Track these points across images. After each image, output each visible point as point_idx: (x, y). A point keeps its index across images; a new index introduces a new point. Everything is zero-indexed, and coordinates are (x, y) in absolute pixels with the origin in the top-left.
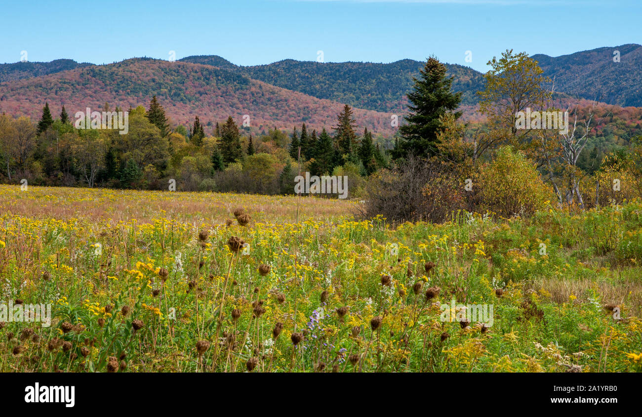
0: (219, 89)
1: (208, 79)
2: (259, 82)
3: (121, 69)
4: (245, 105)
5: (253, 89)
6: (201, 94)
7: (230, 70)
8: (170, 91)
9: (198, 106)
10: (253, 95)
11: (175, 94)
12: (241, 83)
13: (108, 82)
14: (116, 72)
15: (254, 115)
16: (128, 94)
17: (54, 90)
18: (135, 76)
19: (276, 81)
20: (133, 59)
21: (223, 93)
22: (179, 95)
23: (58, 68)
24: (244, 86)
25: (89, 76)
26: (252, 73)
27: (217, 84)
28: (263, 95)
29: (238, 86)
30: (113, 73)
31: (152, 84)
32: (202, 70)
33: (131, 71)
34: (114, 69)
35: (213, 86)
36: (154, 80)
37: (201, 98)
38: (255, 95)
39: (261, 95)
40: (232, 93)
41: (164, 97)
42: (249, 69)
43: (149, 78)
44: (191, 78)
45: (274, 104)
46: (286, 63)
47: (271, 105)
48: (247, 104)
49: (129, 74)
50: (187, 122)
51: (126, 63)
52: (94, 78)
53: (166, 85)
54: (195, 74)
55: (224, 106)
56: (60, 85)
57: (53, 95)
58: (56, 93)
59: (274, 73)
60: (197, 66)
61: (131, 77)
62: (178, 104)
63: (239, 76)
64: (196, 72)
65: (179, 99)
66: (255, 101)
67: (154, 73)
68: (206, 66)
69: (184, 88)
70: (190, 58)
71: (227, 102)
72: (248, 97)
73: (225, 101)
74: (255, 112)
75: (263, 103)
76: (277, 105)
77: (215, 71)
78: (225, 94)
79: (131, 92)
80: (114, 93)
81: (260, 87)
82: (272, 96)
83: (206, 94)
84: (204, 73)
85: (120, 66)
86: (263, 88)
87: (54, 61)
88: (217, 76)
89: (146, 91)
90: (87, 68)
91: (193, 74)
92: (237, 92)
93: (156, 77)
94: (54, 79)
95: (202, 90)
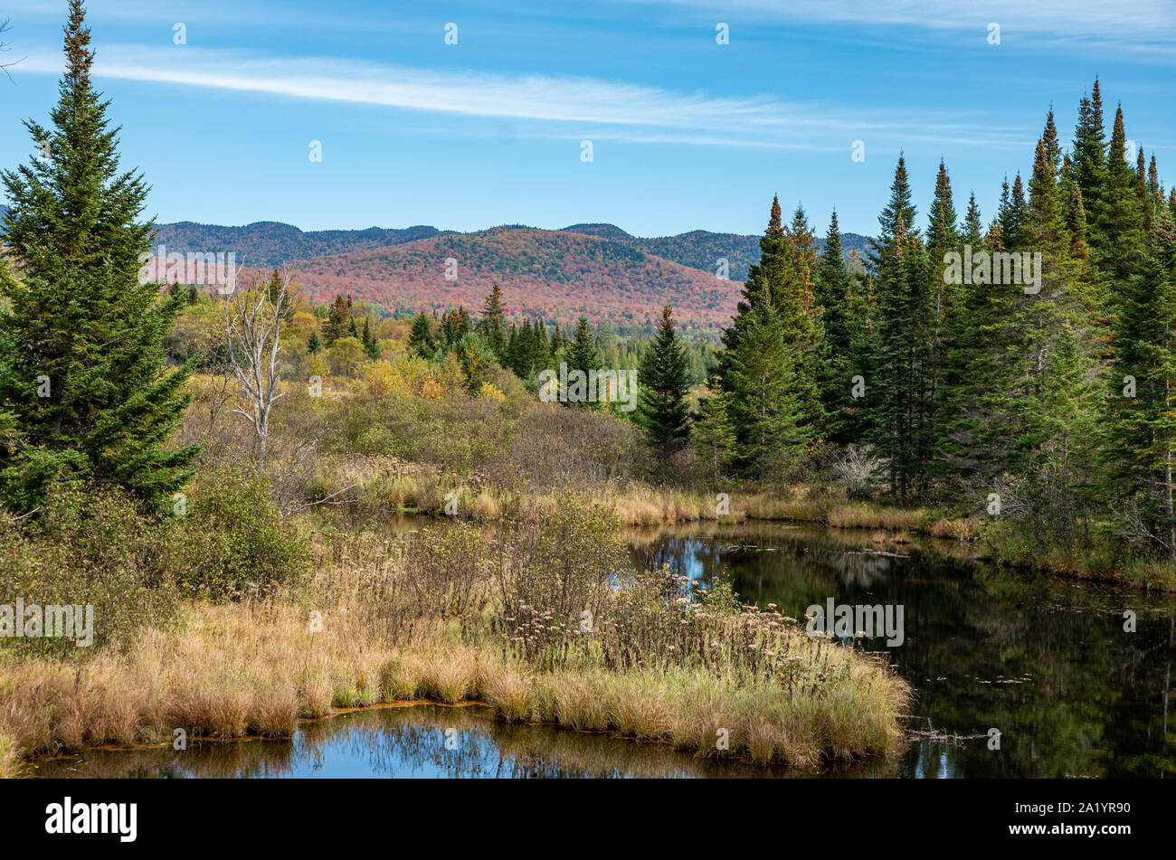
0: (606, 266)
1: (593, 253)
2: (657, 258)
3: (485, 239)
4: (638, 287)
5: (649, 267)
6: (583, 272)
7: (624, 243)
8: (544, 267)
9: (577, 287)
10: (648, 274)
11: (550, 272)
12: (634, 259)
13: (468, 255)
14: (479, 243)
15: (648, 300)
16: (492, 270)
17: (402, 264)
18: (503, 249)
19: (681, 258)
20: (502, 227)
21: (612, 270)
22: (556, 272)
23: (415, 236)
24: (637, 263)
25: (446, 248)
26: (652, 247)
27: (604, 259)
28: (661, 275)
29: (631, 262)
30: (475, 244)
31: (522, 258)
32: (587, 241)
33: (498, 242)
34: (478, 238)
35: (599, 262)
36: (525, 254)
37: (583, 277)
38: (651, 274)
39: (658, 274)
40: (622, 271)
41: (536, 275)
42: (648, 242)
43: (519, 251)
44: (572, 251)
45: (674, 286)
46: (696, 235)
47: (670, 287)
48: (640, 285)
49: (495, 245)
50: (555, 307)
51: (493, 231)
52: (451, 250)
53: (540, 260)
54: (577, 247)
55: (611, 288)
56: (409, 258)
57: (401, 270)
58: (404, 268)
59: (680, 247)
60: (580, 236)
61: (497, 250)
62: (553, 284)
63: (632, 251)
64: (579, 244)
65: (555, 277)
66: (651, 282)
67: (526, 246)
68: (591, 237)
69: (562, 264)
70: (577, 226)
71: (616, 282)
72: (642, 276)
73: (613, 281)
74: (649, 296)
75: (660, 285)
76: (678, 288)
77: (603, 244)
78: (614, 272)
79: (496, 267)
80: (475, 269)
81: (658, 264)
82: (672, 276)
83: (590, 272)
84: (589, 245)
85: (485, 235)
86: (662, 265)
87: (411, 228)
88: (605, 250)
89: (515, 267)
90: (445, 237)
91: (574, 246)
92: (628, 270)
93: (528, 250)
94: (403, 250)
95: (584, 266)
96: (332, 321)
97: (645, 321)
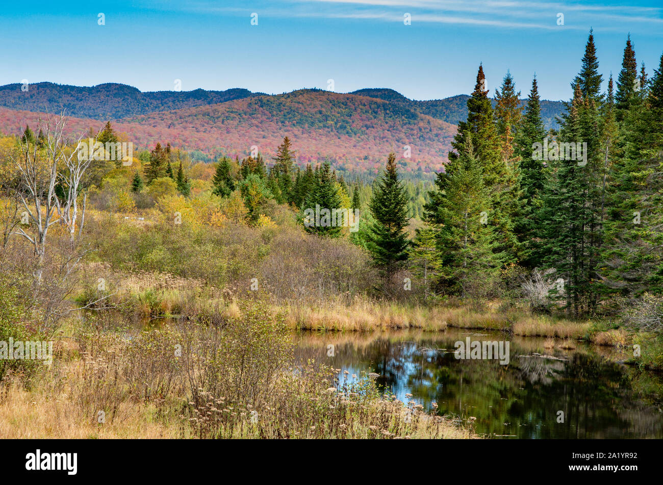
0: (387, 123)
1: (376, 113)
2: (428, 117)
3: (289, 100)
4: (412, 140)
5: (421, 124)
6: (367, 127)
7: (402, 104)
8: (336, 123)
9: (363, 140)
10: (420, 130)
11: (341, 127)
12: (409, 118)
13: (275, 113)
14: (284, 103)
15: (420, 151)
16: (294, 125)
17: (221, 119)
18: (303, 108)
19: (448, 117)
20: (302, 90)
21: (391, 126)
22: (345, 127)
23: (232, 97)
24: (412, 121)
25: (257, 106)
26: (424, 108)
27: (385, 117)
28: (431, 130)
29: (406, 120)
30: (280, 104)
31: (319, 116)
32: (371, 103)
33: (299, 103)
34: (283, 99)
35: (380, 120)
36: (320, 112)
37: (367, 131)
38: (423, 130)
39: (428, 130)
40: (399, 127)
41: (330, 130)
42: (421, 104)
43: (316, 109)
44: (359, 111)
45: (442, 140)
46: (460, 99)
47: (439, 141)
48: (413, 138)
49: (296, 105)
50: (344, 155)
51: (295, 94)
52: (261, 108)
53: (333, 117)
54: (363, 107)
55: (390, 140)
56: (227, 114)
57: (220, 124)
58: (223, 122)
59: (447, 108)
60: (366, 99)
61: (298, 108)
62: (343, 138)
63: (408, 111)
64: (364, 105)
65: (345, 132)
66: (422, 136)
67: (321, 105)
68: (375, 99)
69: (351, 121)
70: (363, 90)
71: (394, 136)
72: (415, 132)
73: (392, 135)
74: (421, 148)
75: (430, 139)
76: (444, 141)
77: (384, 105)
78: (392, 128)
79: (297, 123)
80: (280, 124)
81: (429, 122)
82: (440, 132)
83: (373, 127)
84: (373, 106)
85: (289, 97)
86: (432, 123)
87: (229, 90)
88: (385, 110)
89: (313, 123)
90: (256, 98)
91: (361, 107)
92: (405, 127)
93: (323, 109)
94: (222, 108)
95: (368, 123)
96: (152, 164)
97: (416, 168)
